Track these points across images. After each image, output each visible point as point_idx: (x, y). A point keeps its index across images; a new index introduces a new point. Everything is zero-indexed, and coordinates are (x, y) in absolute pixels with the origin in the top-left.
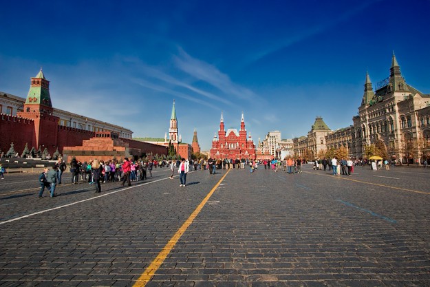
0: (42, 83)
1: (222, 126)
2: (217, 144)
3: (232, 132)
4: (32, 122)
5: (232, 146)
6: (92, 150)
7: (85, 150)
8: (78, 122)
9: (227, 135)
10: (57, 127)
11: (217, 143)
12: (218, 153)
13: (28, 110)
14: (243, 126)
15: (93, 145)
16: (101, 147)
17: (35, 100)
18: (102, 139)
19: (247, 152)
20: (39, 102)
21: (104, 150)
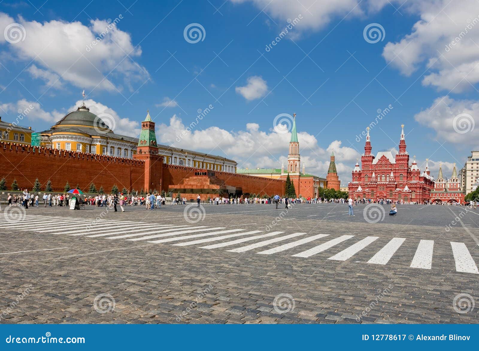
0: (150, 126)
1: (368, 148)
2: (358, 176)
3: (384, 158)
4: (143, 163)
5: (383, 178)
6: (191, 188)
7: (186, 187)
8: (178, 157)
9: (375, 162)
10: (162, 165)
11: (360, 174)
12: (360, 189)
13: (141, 152)
14: (402, 146)
15: (192, 183)
16: (199, 185)
17: (145, 142)
18: (200, 178)
19: (406, 188)
20: (148, 144)
21: (202, 187)
